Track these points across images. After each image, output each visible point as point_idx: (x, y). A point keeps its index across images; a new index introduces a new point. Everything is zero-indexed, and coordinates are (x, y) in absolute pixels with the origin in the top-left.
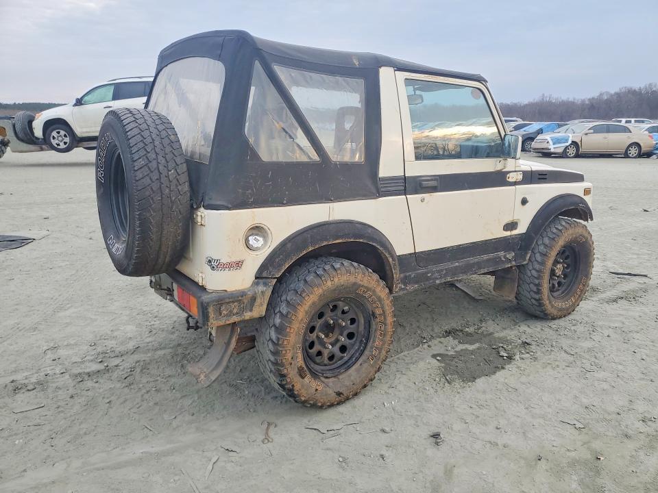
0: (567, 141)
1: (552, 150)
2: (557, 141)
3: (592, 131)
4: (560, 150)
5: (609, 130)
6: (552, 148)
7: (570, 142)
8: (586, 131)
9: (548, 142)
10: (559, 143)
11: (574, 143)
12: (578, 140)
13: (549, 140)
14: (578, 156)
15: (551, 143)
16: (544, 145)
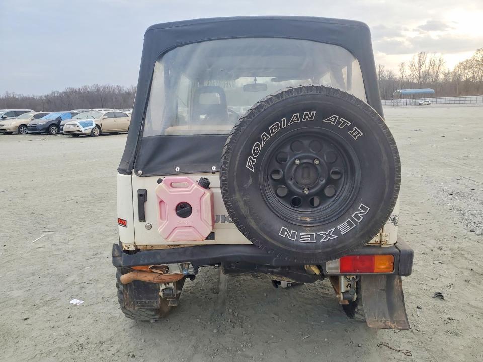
0: (92, 124)
1: (83, 132)
2: (85, 125)
3: (106, 117)
4: (89, 131)
5: (115, 115)
6: (83, 130)
7: (94, 125)
8: (102, 117)
9: (78, 126)
10: (87, 126)
11: (97, 126)
12: (99, 124)
13: (79, 124)
14: (101, 134)
15: (81, 126)
16: (76, 129)
